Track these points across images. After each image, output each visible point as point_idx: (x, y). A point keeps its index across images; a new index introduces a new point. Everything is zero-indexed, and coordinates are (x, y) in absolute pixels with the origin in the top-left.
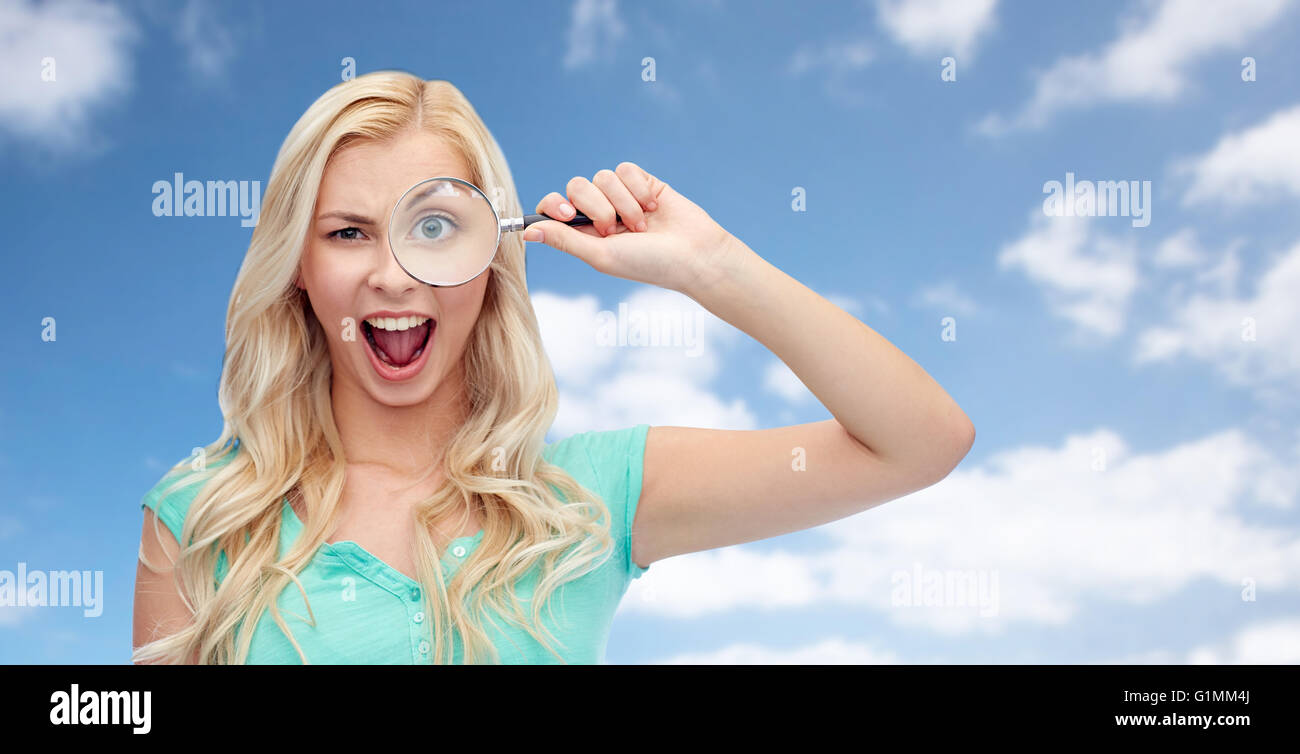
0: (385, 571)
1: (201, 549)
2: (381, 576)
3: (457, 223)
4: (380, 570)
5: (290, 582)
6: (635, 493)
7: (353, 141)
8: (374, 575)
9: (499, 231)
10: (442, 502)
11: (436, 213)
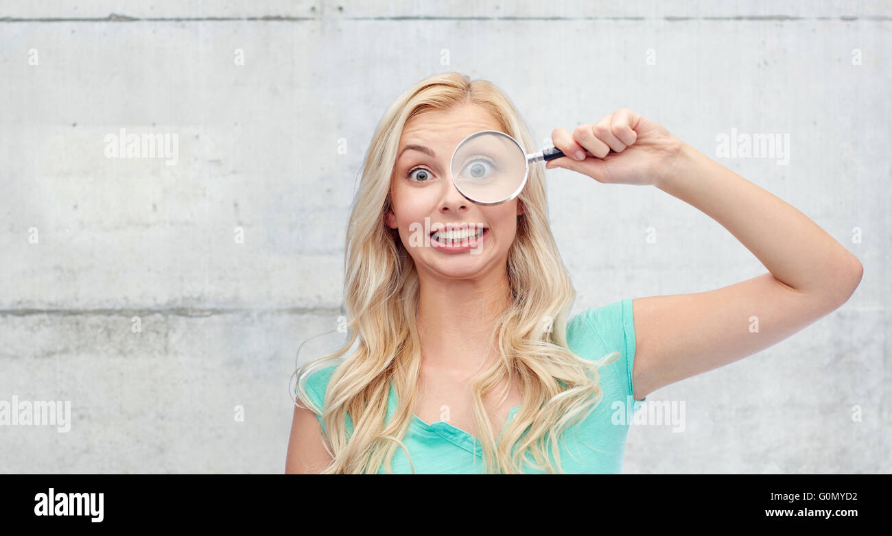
0: (469, 439)
1: (334, 411)
2: (466, 443)
3: (495, 165)
4: (465, 439)
5: (399, 447)
6: (631, 350)
7: (423, 110)
8: (462, 442)
9: (527, 162)
10: (493, 374)
11: (480, 157)
